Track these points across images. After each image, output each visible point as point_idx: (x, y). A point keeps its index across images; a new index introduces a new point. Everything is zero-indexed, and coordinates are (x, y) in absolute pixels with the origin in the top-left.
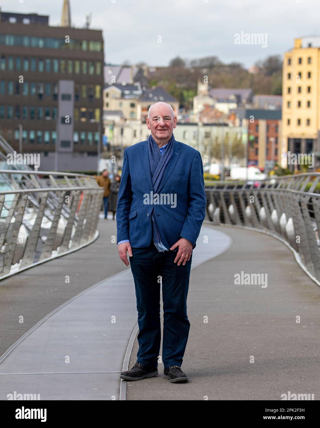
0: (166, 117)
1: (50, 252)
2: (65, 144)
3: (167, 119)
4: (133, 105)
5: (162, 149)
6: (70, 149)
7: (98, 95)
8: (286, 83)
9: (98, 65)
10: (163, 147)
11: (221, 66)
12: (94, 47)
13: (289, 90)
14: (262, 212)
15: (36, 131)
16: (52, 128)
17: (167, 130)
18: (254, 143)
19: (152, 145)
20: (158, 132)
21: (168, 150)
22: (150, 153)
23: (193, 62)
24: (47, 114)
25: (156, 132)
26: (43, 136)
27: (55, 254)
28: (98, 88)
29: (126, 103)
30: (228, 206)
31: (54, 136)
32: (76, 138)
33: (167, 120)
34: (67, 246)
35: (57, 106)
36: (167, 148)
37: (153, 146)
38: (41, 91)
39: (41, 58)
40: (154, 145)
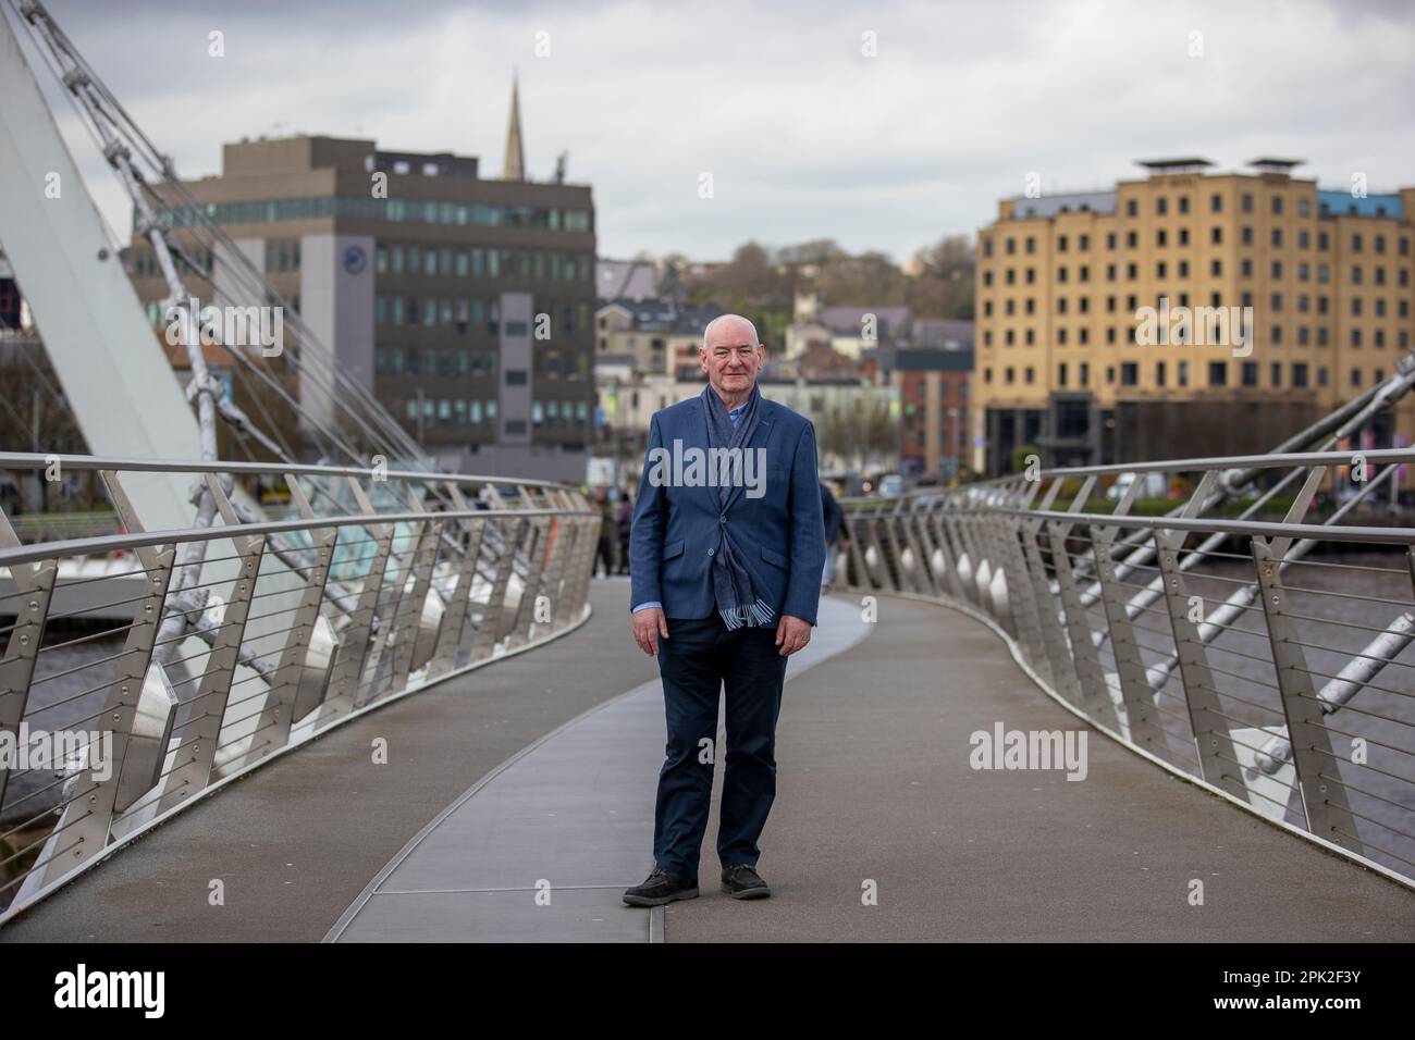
0: (743, 346)
1: (490, 646)
2: (516, 427)
3: (745, 351)
4: (658, 345)
5: (736, 413)
6: (526, 438)
7: (583, 324)
8: (983, 294)
9: (584, 261)
10: (739, 408)
11: (844, 258)
12: (574, 221)
13: (989, 308)
14: (938, 560)
15: (452, 400)
16: (487, 394)
17: (745, 374)
18: (914, 420)
19: (712, 405)
20: (726, 378)
21: (747, 416)
22: (709, 421)
23: (785, 252)
24: (475, 364)
25: (721, 380)
26: (468, 412)
27: (499, 651)
28: (583, 309)
29: (643, 341)
30: (864, 549)
31: (492, 410)
32: (538, 415)
33: (744, 354)
34: (525, 634)
35: (496, 347)
36: (746, 411)
37: (715, 406)
38: (463, 316)
39: (463, 248)
40: (718, 405)
